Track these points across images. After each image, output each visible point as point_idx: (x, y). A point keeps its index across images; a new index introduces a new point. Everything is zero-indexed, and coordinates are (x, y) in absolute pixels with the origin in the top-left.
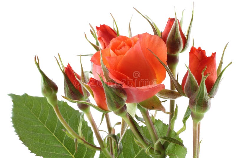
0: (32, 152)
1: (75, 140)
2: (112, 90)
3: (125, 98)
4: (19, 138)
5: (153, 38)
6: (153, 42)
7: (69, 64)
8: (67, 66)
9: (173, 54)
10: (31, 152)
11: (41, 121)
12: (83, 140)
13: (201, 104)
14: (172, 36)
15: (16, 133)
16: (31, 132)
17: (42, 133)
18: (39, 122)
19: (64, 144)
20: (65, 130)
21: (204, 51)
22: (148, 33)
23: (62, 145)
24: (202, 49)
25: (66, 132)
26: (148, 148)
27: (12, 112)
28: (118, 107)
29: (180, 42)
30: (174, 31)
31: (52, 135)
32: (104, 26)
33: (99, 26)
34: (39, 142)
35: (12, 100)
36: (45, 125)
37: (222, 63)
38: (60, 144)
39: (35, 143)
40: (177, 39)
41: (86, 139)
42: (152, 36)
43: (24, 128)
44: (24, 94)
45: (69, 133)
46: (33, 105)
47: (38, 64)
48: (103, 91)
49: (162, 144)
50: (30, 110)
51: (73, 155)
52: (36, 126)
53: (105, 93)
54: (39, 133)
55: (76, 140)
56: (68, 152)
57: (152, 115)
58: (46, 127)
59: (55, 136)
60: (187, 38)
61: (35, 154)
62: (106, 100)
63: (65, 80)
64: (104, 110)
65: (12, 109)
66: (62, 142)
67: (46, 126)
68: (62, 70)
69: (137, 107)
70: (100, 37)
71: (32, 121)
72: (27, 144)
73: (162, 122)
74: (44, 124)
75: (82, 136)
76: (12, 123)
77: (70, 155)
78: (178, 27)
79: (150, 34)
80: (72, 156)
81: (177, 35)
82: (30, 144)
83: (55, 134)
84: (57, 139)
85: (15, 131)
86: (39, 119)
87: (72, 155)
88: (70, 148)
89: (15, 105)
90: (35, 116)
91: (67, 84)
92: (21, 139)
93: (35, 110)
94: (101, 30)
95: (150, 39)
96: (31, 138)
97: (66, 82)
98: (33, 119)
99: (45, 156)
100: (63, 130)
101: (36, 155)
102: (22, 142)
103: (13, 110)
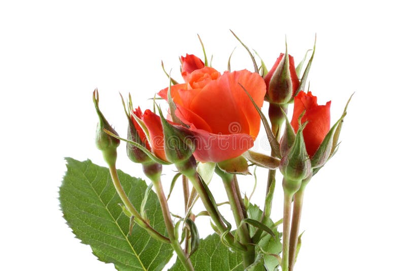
0: (77, 237)
1: (131, 218)
2: (173, 131)
3: (192, 147)
4: (63, 215)
5: (252, 76)
6: (252, 82)
7: (139, 108)
8: (136, 109)
9: (276, 103)
10: (75, 237)
11: (102, 200)
12: (145, 222)
13: (294, 165)
14: (278, 75)
15: (60, 208)
16: (83, 211)
17: (99, 216)
18: (100, 201)
19: (128, 238)
20: (123, 204)
21: (316, 97)
22: (247, 69)
23: (125, 238)
24: (313, 94)
25: (123, 208)
26: (224, 234)
27: (63, 179)
28: (180, 156)
29: (288, 86)
30: (281, 69)
31: (113, 222)
32: (192, 56)
33: (185, 56)
34: (90, 226)
35: (66, 165)
36: (106, 207)
37: (342, 121)
38: (122, 235)
39: (84, 227)
40: (284, 81)
41: (151, 223)
42: (252, 73)
43: (74, 204)
44: (86, 160)
45: (127, 209)
46: (95, 177)
47: (97, 102)
48: (162, 131)
49: (251, 237)
50: (91, 183)
51: (138, 255)
52: (93, 204)
53: (164, 133)
54: (94, 215)
55: (133, 217)
56: (131, 249)
57: (246, 197)
58: (108, 210)
59: (117, 224)
60: (301, 83)
61: (81, 241)
62: (164, 144)
63: (129, 128)
64: (161, 159)
65: (63, 177)
66: (126, 235)
67: (108, 208)
68: (127, 114)
69: (214, 169)
70: (185, 71)
71: (89, 198)
72: (73, 225)
73: (259, 207)
74: (106, 205)
75: (145, 217)
76: (59, 194)
77: (133, 254)
78: (288, 65)
79: (250, 72)
80: (135, 256)
81: (286, 75)
82: (77, 225)
83: (118, 222)
84: (120, 229)
85: (60, 205)
86: (99, 197)
87: (136, 254)
88: (136, 245)
89: (69, 172)
90: (95, 192)
91: (130, 133)
92: (65, 217)
93: (97, 184)
94: (186, 62)
95: (248, 78)
96: (80, 218)
97: (130, 131)
98: (90, 194)
99: (95, 246)
100: (119, 204)
101: (82, 243)
102: (66, 221)
103: (65, 178)
